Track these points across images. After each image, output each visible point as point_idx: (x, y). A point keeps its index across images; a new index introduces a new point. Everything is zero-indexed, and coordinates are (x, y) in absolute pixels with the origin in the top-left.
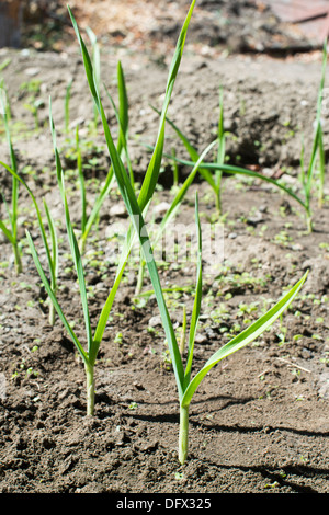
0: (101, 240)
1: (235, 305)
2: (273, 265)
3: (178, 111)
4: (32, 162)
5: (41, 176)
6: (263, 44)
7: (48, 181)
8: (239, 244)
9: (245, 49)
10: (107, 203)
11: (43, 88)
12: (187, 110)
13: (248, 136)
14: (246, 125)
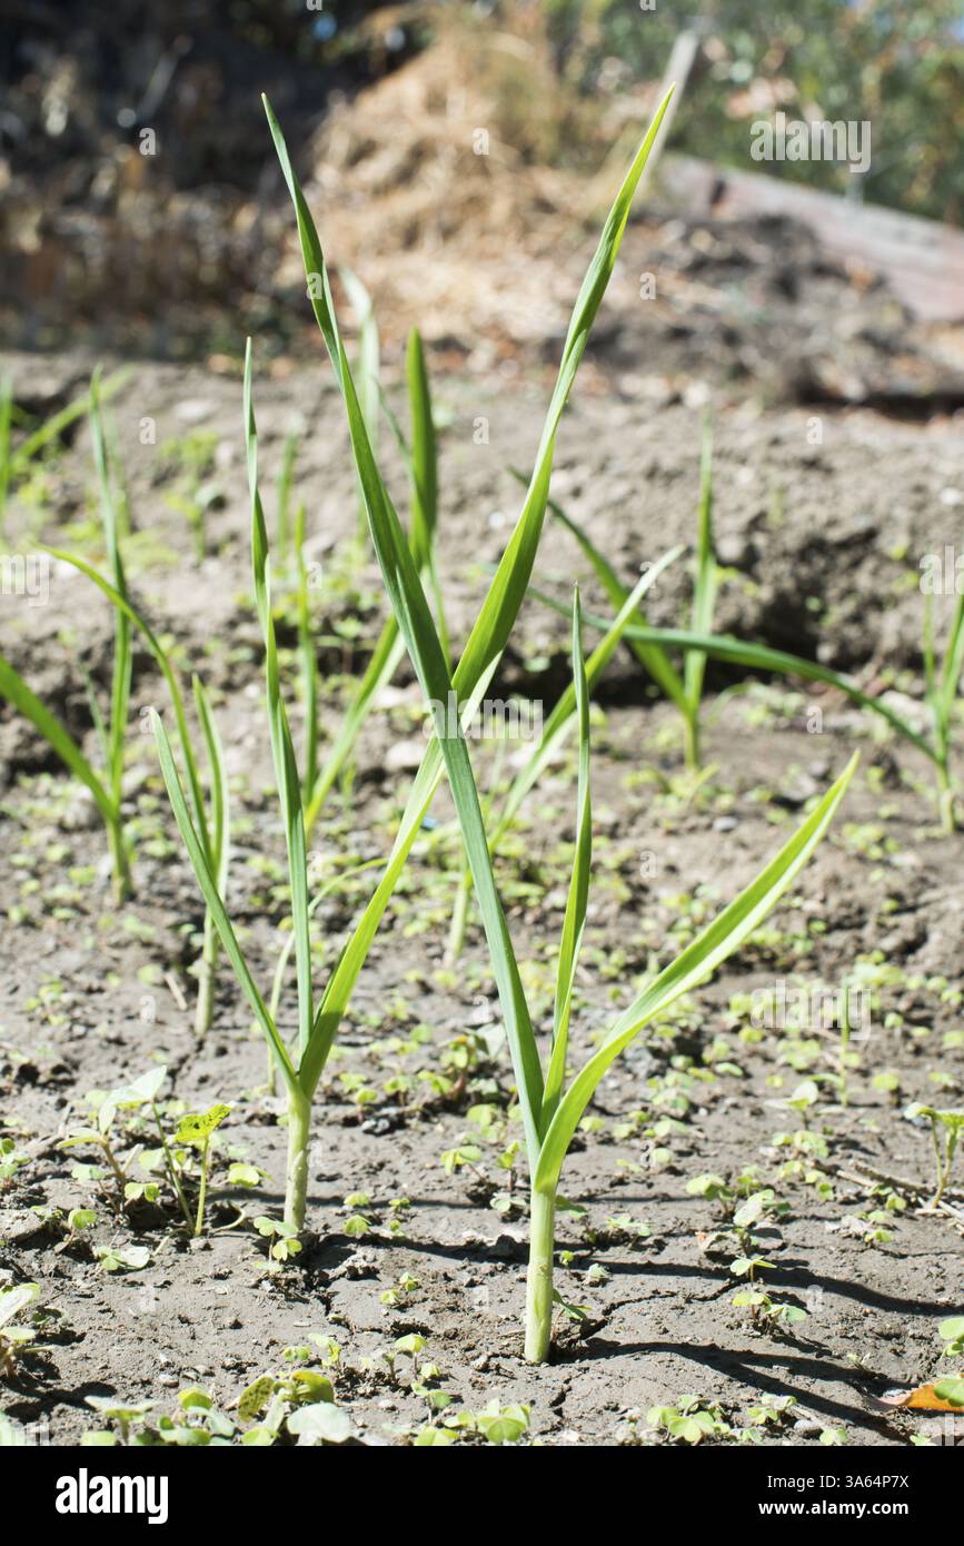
0: (356, 829)
1: (721, 1000)
2: (834, 901)
3: (597, 512)
4: (178, 626)
5: (201, 664)
6: (864, 380)
7: (220, 674)
8: (743, 845)
9: (812, 395)
10: (379, 737)
11: (224, 454)
12: (621, 512)
13: (788, 584)
14: (785, 554)
